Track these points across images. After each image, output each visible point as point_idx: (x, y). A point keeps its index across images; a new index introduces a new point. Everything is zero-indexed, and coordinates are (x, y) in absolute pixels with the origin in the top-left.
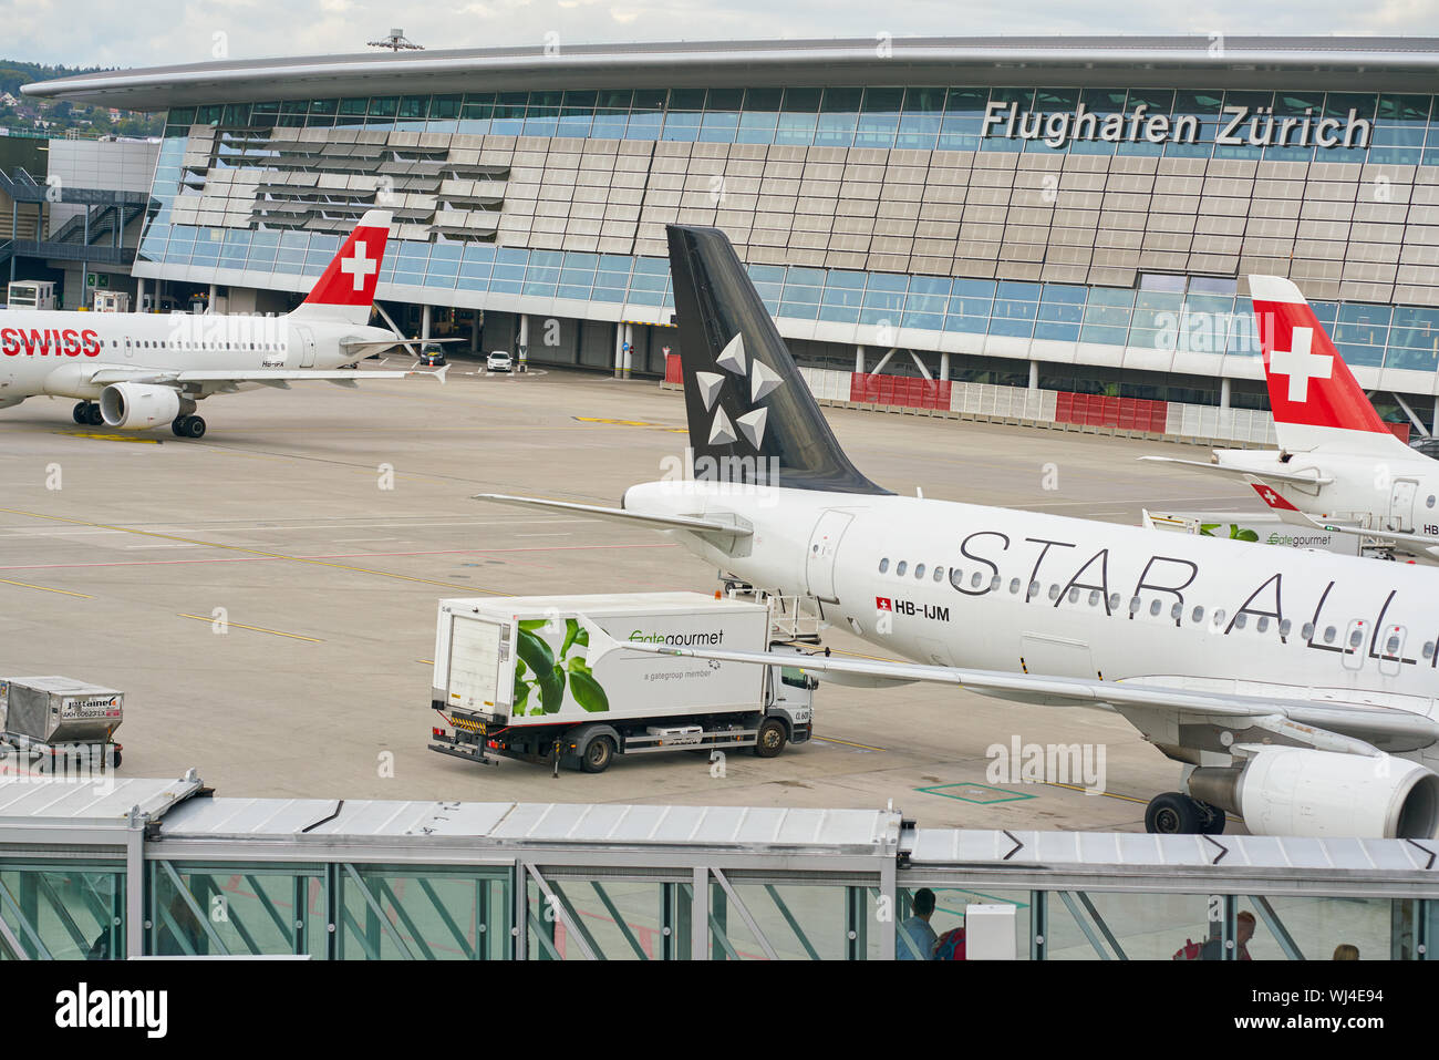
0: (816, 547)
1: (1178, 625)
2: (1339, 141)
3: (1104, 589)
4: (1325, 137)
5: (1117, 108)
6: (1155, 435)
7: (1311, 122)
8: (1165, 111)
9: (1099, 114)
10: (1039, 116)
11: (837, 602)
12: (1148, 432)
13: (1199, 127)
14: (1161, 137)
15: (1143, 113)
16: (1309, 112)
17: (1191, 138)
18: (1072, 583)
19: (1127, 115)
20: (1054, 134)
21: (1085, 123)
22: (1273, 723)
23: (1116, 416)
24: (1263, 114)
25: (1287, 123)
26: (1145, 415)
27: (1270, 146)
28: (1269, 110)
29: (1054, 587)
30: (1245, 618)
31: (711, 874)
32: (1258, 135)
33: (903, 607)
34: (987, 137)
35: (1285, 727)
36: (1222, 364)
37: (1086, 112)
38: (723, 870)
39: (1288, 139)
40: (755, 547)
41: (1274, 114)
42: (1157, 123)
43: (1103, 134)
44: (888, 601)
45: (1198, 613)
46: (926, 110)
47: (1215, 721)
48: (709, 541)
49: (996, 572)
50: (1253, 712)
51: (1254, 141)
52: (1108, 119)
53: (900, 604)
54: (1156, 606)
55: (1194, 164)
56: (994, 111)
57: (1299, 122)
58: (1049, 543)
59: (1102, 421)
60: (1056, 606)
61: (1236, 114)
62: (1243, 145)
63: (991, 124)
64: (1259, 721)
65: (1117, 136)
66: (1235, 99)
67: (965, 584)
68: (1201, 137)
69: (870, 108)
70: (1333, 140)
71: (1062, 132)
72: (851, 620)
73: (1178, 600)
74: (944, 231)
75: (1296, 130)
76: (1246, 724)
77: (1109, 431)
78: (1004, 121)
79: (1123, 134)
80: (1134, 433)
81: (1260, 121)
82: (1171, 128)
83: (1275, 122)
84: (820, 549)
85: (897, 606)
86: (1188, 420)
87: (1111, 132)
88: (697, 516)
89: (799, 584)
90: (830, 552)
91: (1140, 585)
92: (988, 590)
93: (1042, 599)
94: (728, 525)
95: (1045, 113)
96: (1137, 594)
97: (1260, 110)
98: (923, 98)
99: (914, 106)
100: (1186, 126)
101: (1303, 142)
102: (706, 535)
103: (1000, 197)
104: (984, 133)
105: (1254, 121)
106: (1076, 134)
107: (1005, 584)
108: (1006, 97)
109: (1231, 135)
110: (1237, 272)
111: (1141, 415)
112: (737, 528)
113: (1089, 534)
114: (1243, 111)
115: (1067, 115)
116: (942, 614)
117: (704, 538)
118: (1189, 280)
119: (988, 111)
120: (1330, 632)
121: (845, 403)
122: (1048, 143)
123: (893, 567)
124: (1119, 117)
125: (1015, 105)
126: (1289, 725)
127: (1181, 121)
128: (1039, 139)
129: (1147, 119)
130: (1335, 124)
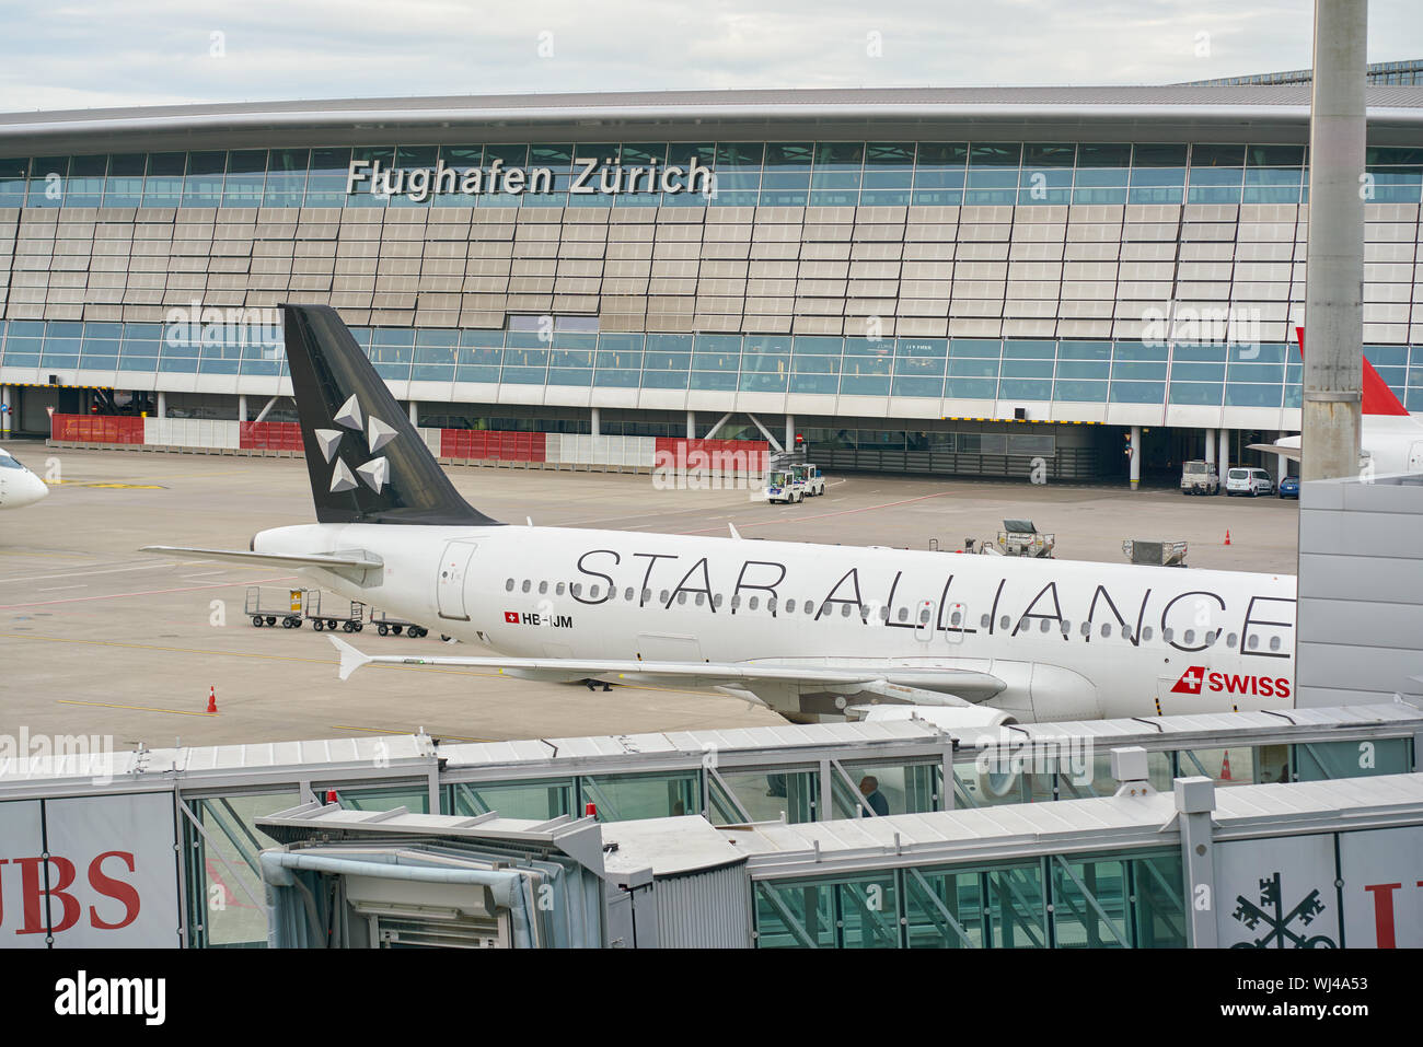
0: (445, 574)
1: (774, 615)
2: (683, 187)
3: (708, 591)
4: (670, 184)
5: (475, 163)
6: (536, 464)
7: (657, 171)
8: (520, 164)
9: (457, 169)
10: (401, 173)
11: (468, 619)
12: (529, 462)
13: (553, 178)
14: (519, 188)
15: (499, 167)
16: (653, 161)
17: (546, 188)
18: (679, 589)
19: (485, 169)
20: (418, 189)
21: (446, 177)
22: (879, 686)
23: (498, 449)
24: (611, 165)
25: (634, 172)
26: (527, 446)
27: (621, 193)
28: (617, 161)
29: (664, 593)
30: (831, 606)
31: (832, 765)
32: (608, 185)
33: (529, 618)
34: (352, 194)
35: (889, 690)
36: (591, 395)
37: (445, 167)
38: (840, 761)
39: (636, 187)
40: (386, 577)
41: (621, 164)
42: (513, 176)
43: (464, 187)
44: (516, 615)
45: (790, 606)
46: (290, 170)
47: (830, 689)
48: (341, 576)
49: (611, 583)
50: (862, 679)
51: (605, 189)
52: (467, 174)
53: (527, 616)
54: (754, 603)
55: (550, 212)
56: (357, 170)
57: (645, 170)
58: (655, 557)
59: (484, 454)
60: (667, 607)
61: (587, 165)
62: (595, 193)
63: (355, 181)
64: (866, 686)
65: (476, 189)
66: (585, 151)
67: (585, 595)
68: (555, 187)
69: (235, 169)
70: (678, 186)
71: (424, 187)
72: (480, 634)
73: (772, 596)
74: (317, 284)
75: (642, 179)
76: (856, 690)
77: (492, 463)
78: (368, 178)
79: (482, 187)
80: (517, 463)
81: (609, 171)
82: (527, 181)
83: (624, 171)
84: (449, 575)
85: (525, 618)
86: (566, 448)
87: (470, 185)
88: (327, 554)
89: (431, 607)
90: (458, 576)
91: (739, 586)
92: (606, 599)
93: (655, 602)
94: (360, 560)
95: (406, 170)
96: (736, 593)
97: (609, 161)
98: (286, 159)
99: (278, 165)
100: (541, 177)
101: (650, 189)
102: (336, 570)
103: (368, 250)
104: (349, 190)
105: (604, 171)
106: (438, 188)
107: (621, 593)
108: (367, 155)
109: (583, 185)
110: (599, 311)
111: (522, 446)
112: (367, 562)
113: (688, 547)
114: (593, 162)
115: (428, 171)
116: (565, 622)
117: (336, 573)
118: (554, 320)
119: (352, 169)
120: (903, 613)
121: (235, 450)
122: (412, 197)
123: (518, 586)
124: (477, 171)
125: (377, 163)
126: (891, 687)
127: (536, 174)
128: (402, 194)
129: (504, 172)
130: (679, 172)
